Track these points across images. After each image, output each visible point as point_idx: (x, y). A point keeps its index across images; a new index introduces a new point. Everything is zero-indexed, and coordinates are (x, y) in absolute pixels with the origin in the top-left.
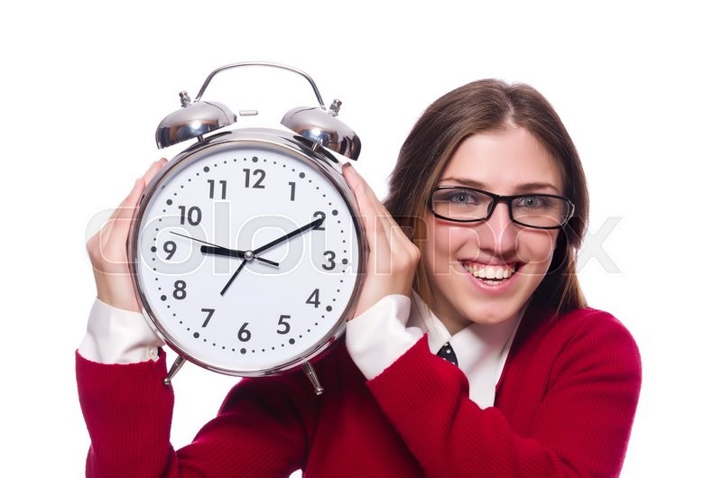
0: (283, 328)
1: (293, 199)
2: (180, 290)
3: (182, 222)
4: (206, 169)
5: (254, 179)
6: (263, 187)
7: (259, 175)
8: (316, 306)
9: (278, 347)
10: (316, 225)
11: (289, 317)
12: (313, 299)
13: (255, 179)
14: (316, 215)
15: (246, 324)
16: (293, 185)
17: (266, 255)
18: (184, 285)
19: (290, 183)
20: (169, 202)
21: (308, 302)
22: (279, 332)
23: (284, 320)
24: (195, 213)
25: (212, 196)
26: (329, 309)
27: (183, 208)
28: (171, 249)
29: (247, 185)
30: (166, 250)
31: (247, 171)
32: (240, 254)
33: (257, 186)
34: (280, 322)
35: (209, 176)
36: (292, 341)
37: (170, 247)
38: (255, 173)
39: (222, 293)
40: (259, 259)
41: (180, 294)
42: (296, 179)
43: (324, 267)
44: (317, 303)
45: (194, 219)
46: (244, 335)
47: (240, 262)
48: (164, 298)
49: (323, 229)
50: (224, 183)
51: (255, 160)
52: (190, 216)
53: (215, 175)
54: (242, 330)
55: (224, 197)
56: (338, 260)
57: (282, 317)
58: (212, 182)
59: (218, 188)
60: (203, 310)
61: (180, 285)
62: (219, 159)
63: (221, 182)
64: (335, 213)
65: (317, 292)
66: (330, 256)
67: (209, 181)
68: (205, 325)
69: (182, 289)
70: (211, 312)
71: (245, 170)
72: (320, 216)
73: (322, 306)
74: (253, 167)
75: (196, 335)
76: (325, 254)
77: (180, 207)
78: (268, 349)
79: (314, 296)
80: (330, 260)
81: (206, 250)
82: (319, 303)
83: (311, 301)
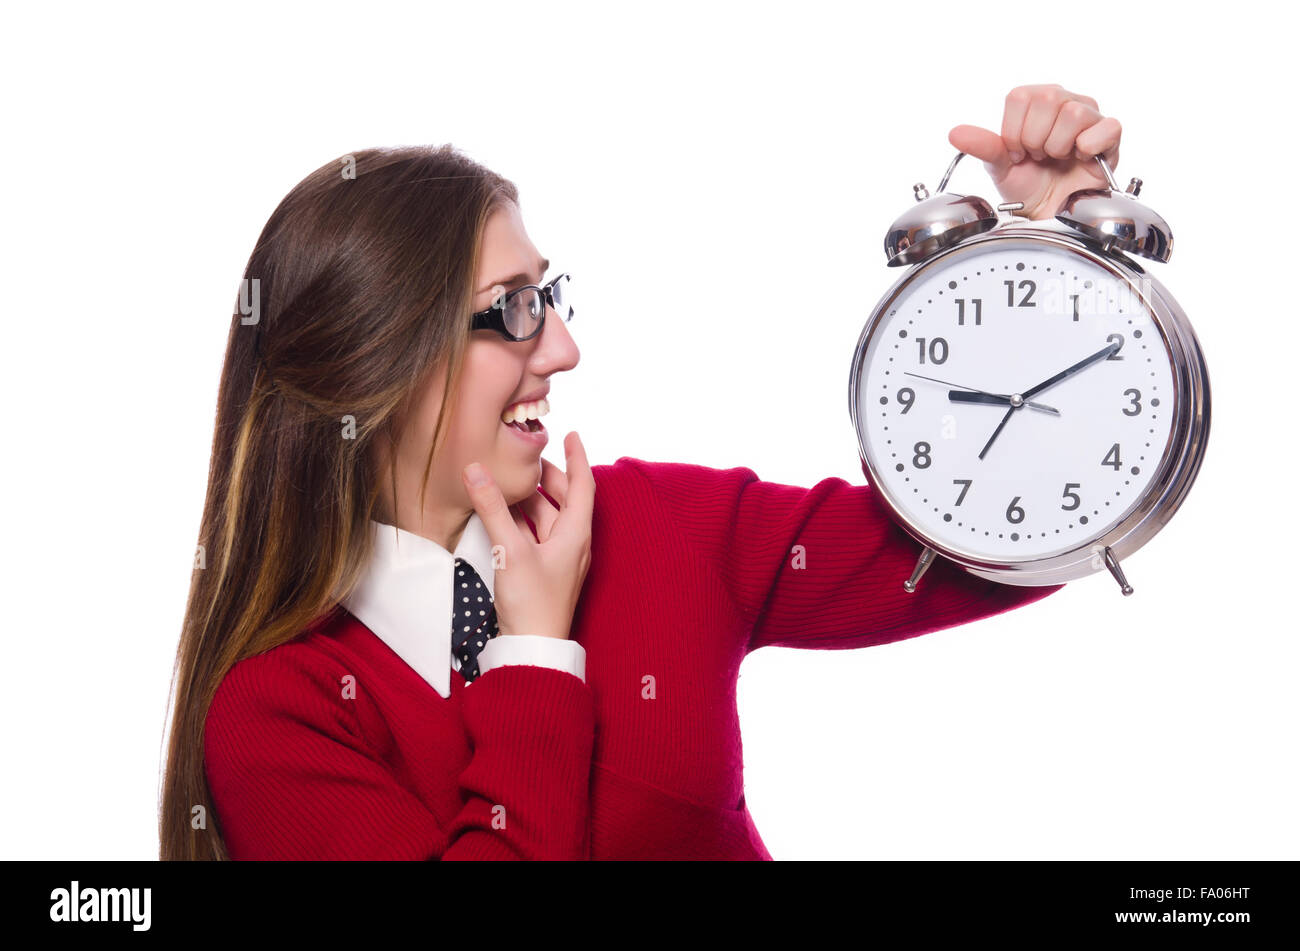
0: (1070, 501)
1: (1076, 319)
2: (923, 454)
3: (922, 361)
4: (953, 285)
5: (1020, 295)
6: (1033, 305)
7: (1028, 288)
8: (1117, 469)
9: (1064, 529)
10: (1111, 353)
11: (1077, 486)
12: (1112, 459)
13: (1022, 295)
14: (1110, 339)
15: (1017, 499)
16: (1075, 298)
17: (1038, 399)
18: (928, 448)
19: (1071, 297)
20: (903, 334)
21: (1105, 462)
22: (1064, 508)
23: (1071, 490)
24: (939, 347)
25: (961, 322)
26: (1135, 471)
27: (922, 341)
28: (907, 399)
29: (1011, 303)
30: (900, 400)
31: (1010, 284)
32: (1004, 400)
33: (1024, 303)
34: (1066, 494)
35: (958, 293)
36: (1084, 520)
37: (906, 396)
38: (1022, 285)
39: (982, 456)
40: (1032, 405)
41: (922, 461)
42: (1080, 290)
43: (1126, 412)
44: (1117, 464)
45: (939, 355)
46: (1015, 515)
47: (1005, 410)
48: (900, 468)
49: (1122, 358)
50: (978, 303)
51: (1021, 267)
52: (935, 350)
53: (965, 292)
54: (1012, 508)
55: (978, 322)
56: (1145, 402)
57: (1069, 486)
58: (961, 303)
59: (970, 310)
60: (956, 482)
61: (922, 449)
62: (969, 268)
63: (974, 302)
64: (1138, 334)
65: (1116, 448)
66: (1133, 396)
67: (957, 301)
68: (958, 503)
69: (925, 454)
70: (968, 483)
71: (1006, 283)
72: (1116, 341)
73: (1125, 469)
74: (1018, 277)
75: (948, 518)
76: (1127, 393)
77: (918, 340)
78: (1050, 533)
79: (1113, 454)
80: (1134, 402)
81: (957, 396)
82: (1121, 464)
83: (1109, 461)
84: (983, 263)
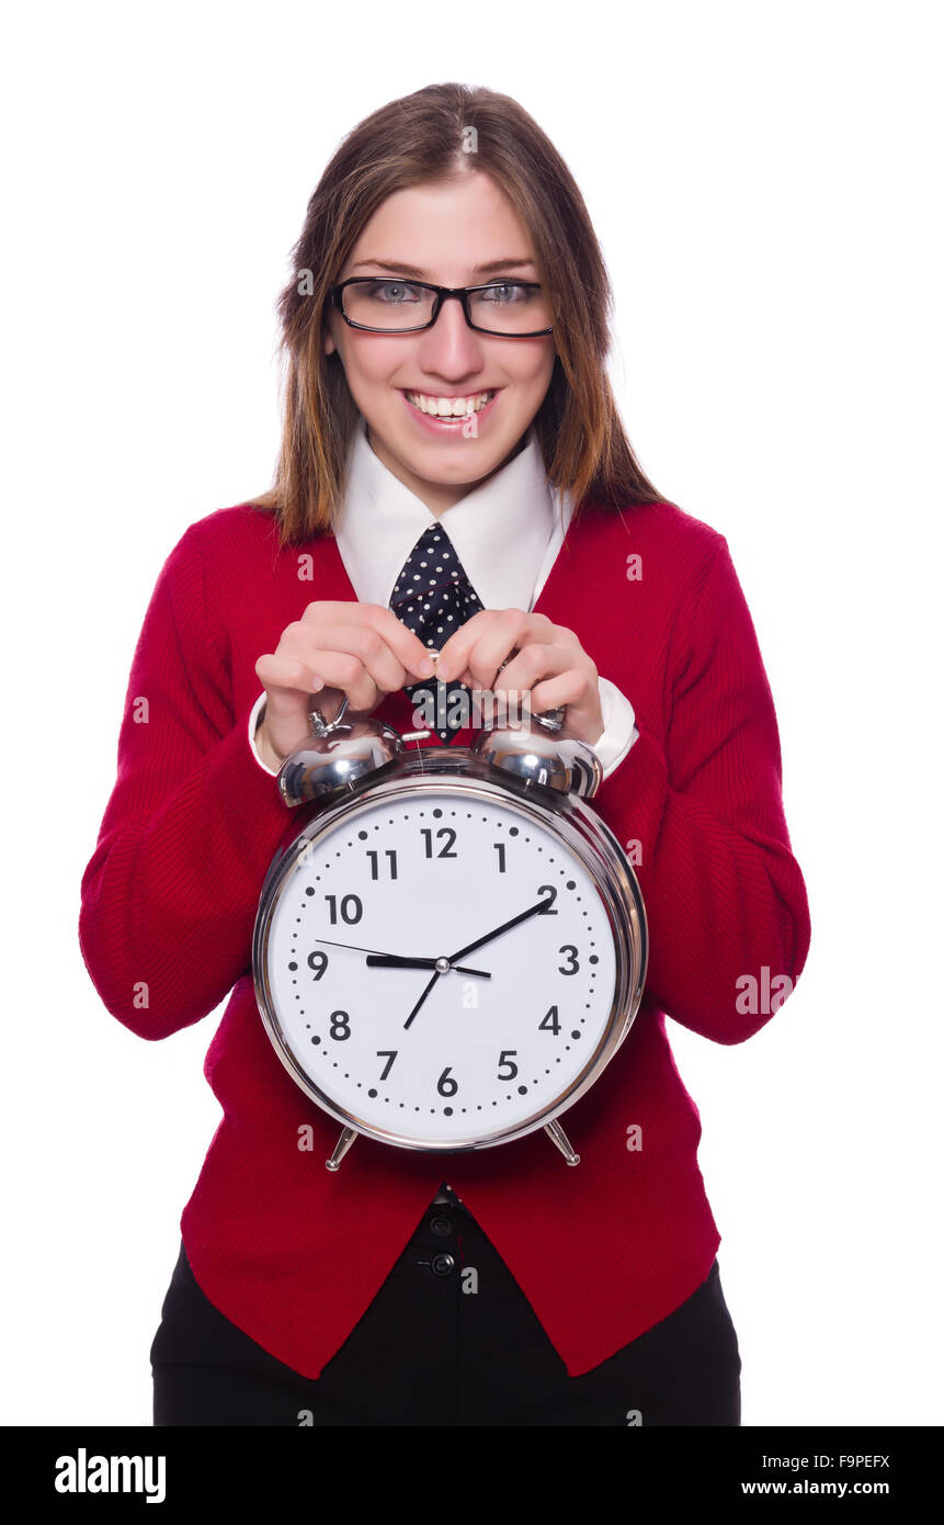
0: (507, 1071)
1: (502, 869)
2: (340, 1025)
3: (334, 921)
4: (363, 836)
5: (439, 844)
6: (454, 855)
7: (447, 837)
8: (556, 1033)
9: (501, 1100)
10: (543, 908)
11: (514, 1053)
12: (550, 1023)
13: (441, 844)
14: (541, 891)
15: (448, 1070)
16: (501, 847)
17: (466, 963)
18: (346, 1017)
19: (496, 846)
20: (310, 892)
21: (543, 1027)
22: (501, 1077)
23: (507, 1058)
24: (351, 905)
25: (375, 876)
26: (576, 1035)
27: (332, 899)
28: (319, 964)
29: (429, 855)
30: (312, 965)
31: (427, 833)
32: (428, 964)
33: (444, 854)
34: (502, 1062)
35: (368, 845)
36: (523, 1090)
37: (318, 961)
38: (440, 834)
39: (407, 1026)
40: (459, 969)
41: (340, 1032)
42: (503, 837)
43: (562, 970)
44: (556, 1029)
45: (352, 914)
46: (447, 1087)
47: (431, 974)
48: (316, 1040)
49: (555, 912)
50: (392, 854)
51: (438, 814)
52: (346, 909)
53: (377, 843)
54: (443, 1080)
55: (394, 876)
56: (582, 959)
57: (504, 1054)
58: (373, 855)
59: (384, 863)
60: (380, 1054)
61: (340, 1019)
62: (381, 818)
63: (388, 853)
64: (571, 885)
65: (554, 1010)
66: (569, 953)
67: (369, 853)
68: (384, 1077)
69: (343, 1024)
70: (393, 1055)
71: (423, 831)
72: (547, 894)
73: (565, 1033)
74: (435, 825)
75: (373, 1093)
76: (563, 950)
77: (327, 898)
78: (487, 1105)
79: (551, 1017)
80: (571, 960)
81: (376, 961)
82: (560, 1028)
83: (547, 1024)
84: (396, 813)
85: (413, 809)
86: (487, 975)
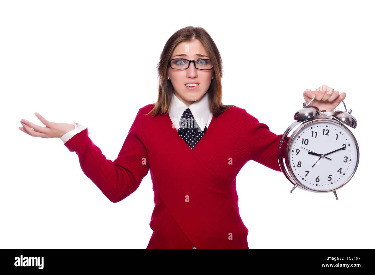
0: (329, 179)
1: (337, 140)
2: (299, 164)
3: (302, 144)
4: (312, 128)
6: (328, 135)
7: (328, 131)
8: (340, 173)
9: (327, 184)
10: (344, 148)
11: (332, 176)
12: (340, 171)
13: (326, 133)
14: (343, 145)
15: (318, 177)
16: (337, 135)
17: (328, 156)
18: (301, 163)
20: (299, 137)
21: (338, 172)
22: (328, 180)
23: (330, 177)
24: (306, 141)
25: (312, 136)
26: (344, 174)
27: (303, 139)
28: (298, 152)
29: (323, 134)
31: (324, 130)
32: (320, 155)
33: (326, 134)
34: (329, 177)
35: (312, 130)
36: (332, 183)
37: (298, 151)
38: (326, 131)
39: (313, 167)
40: (326, 157)
41: (299, 166)
42: (338, 133)
43: (344, 161)
44: (341, 172)
45: (306, 143)
46: (317, 180)
47: (319, 157)
48: (295, 166)
49: (345, 150)
50: (316, 133)
51: (327, 126)
52: (305, 142)
53: (314, 130)
54: (317, 179)
55: (316, 137)
56: (348, 160)
57: (330, 175)
58: (313, 132)
59: (315, 134)
60: (306, 171)
61: (300, 163)
62: (316, 126)
63: (316, 132)
64: (349, 145)
65: (341, 169)
66: (346, 158)
68: (306, 176)
69: (300, 164)
70: (308, 172)
72: (344, 146)
73: (342, 173)
74: (326, 129)
75: (303, 179)
76: (345, 157)
77: (302, 139)
78: (324, 185)
79: (340, 170)
80: (346, 159)
81: (309, 153)
83: (339, 171)
84: (319, 125)
85: (322, 125)
86: (331, 159)
